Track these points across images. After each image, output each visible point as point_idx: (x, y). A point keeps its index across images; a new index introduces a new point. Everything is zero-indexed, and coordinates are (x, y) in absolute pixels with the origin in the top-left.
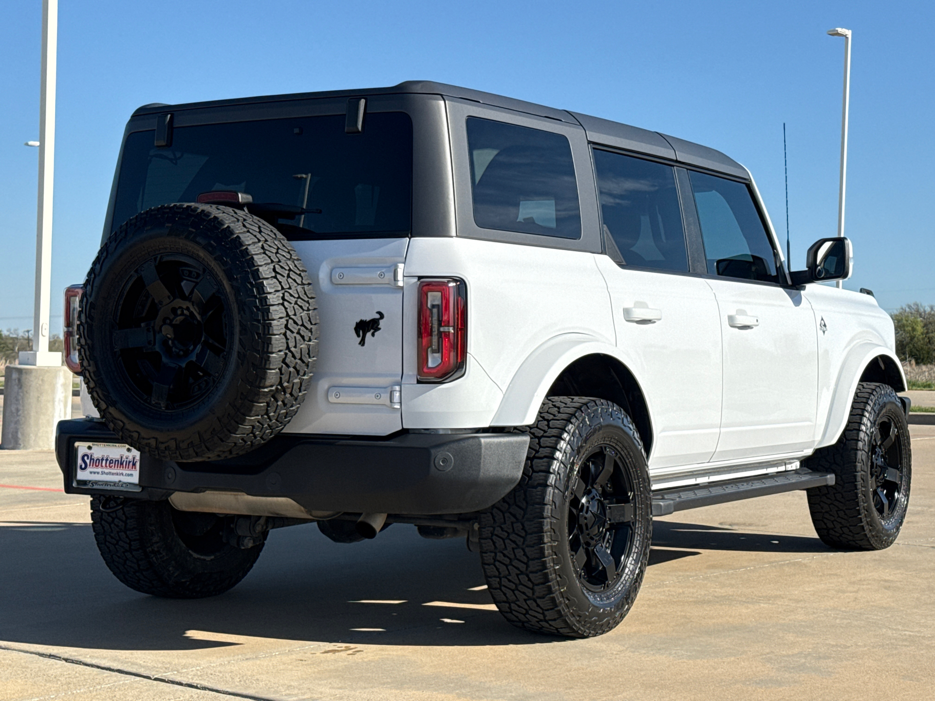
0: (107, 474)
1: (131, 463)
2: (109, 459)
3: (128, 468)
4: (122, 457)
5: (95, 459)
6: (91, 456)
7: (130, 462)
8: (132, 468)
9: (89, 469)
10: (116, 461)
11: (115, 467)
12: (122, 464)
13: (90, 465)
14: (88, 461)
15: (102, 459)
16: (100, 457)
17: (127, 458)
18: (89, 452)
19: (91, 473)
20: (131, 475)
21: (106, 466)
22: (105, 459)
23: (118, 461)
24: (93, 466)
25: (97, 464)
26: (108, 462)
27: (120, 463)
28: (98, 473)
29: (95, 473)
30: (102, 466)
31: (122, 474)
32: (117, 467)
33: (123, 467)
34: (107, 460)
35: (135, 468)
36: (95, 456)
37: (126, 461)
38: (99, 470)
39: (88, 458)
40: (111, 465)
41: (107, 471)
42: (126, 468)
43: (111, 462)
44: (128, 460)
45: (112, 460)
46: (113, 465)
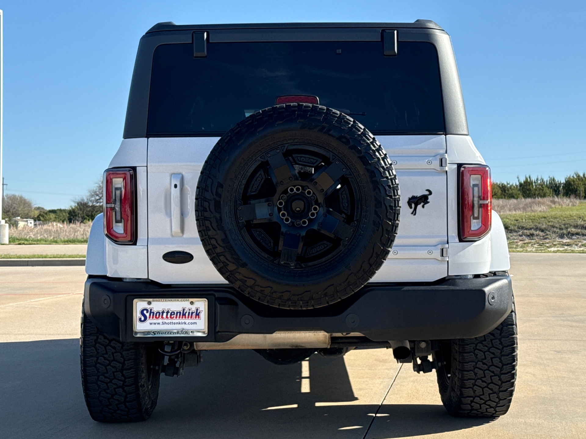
0: (168, 324)
1: (195, 313)
2: (171, 312)
3: (191, 317)
4: (184, 310)
5: (155, 313)
6: (151, 310)
7: (192, 313)
8: (196, 318)
9: (149, 321)
10: (177, 313)
11: (176, 317)
12: (184, 315)
13: (150, 318)
14: (148, 315)
15: (163, 312)
16: (161, 310)
17: (190, 310)
18: (148, 307)
19: (151, 324)
20: (195, 323)
21: (167, 317)
22: (166, 311)
23: (180, 313)
24: (153, 318)
25: (157, 316)
26: (169, 314)
27: (183, 314)
28: (159, 324)
29: (155, 324)
30: (162, 317)
31: (185, 323)
32: (179, 318)
33: (185, 317)
34: (168, 312)
35: (199, 318)
36: (155, 310)
37: (189, 313)
38: (160, 321)
39: (147, 312)
40: (172, 316)
41: (167, 321)
42: (188, 317)
43: (172, 314)
44: (191, 311)
45: (174, 313)
46: (175, 316)
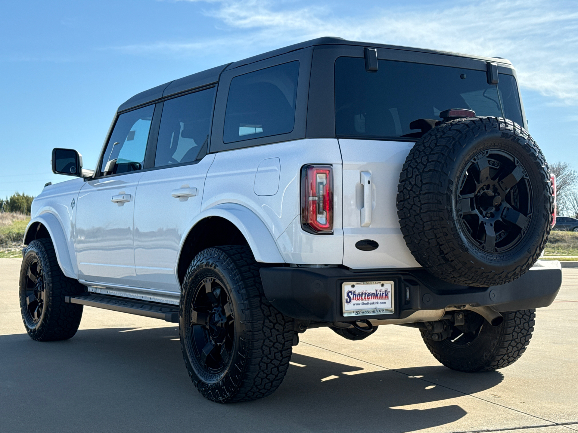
0: (366, 304)
1: (384, 294)
2: (367, 293)
3: (382, 298)
4: (377, 291)
5: (357, 295)
6: (354, 292)
7: (383, 294)
8: (385, 298)
9: (353, 302)
10: (372, 294)
11: (371, 299)
12: (377, 296)
13: (353, 299)
14: (352, 296)
15: (362, 294)
16: (360, 292)
17: (381, 291)
18: (352, 289)
19: (354, 305)
20: (385, 303)
21: (365, 298)
22: (364, 293)
23: (374, 294)
24: (355, 299)
25: (359, 298)
26: (367, 295)
27: (376, 295)
28: (359, 304)
29: (357, 304)
30: (362, 299)
31: (378, 303)
32: (374, 298)
33: (378, 298)
34: (365, 294)
35: (387, 298)
36: (357, 292)
37: (380, 293)
38: (360, 302)
39: (351, 294)
40: (369, 297)
41: (365, 302)
42: (380, 298)
43: (369, 296)
44: (382, 292)
45: (370, 294)
46: (371, 297)
